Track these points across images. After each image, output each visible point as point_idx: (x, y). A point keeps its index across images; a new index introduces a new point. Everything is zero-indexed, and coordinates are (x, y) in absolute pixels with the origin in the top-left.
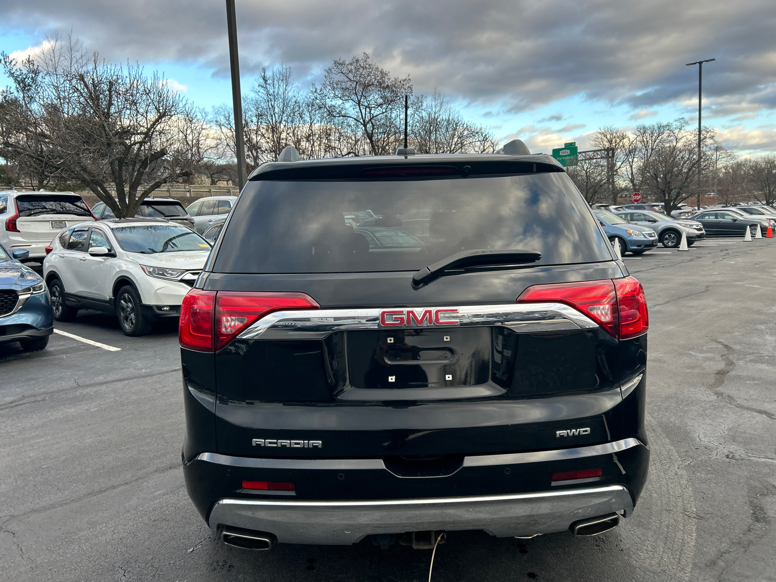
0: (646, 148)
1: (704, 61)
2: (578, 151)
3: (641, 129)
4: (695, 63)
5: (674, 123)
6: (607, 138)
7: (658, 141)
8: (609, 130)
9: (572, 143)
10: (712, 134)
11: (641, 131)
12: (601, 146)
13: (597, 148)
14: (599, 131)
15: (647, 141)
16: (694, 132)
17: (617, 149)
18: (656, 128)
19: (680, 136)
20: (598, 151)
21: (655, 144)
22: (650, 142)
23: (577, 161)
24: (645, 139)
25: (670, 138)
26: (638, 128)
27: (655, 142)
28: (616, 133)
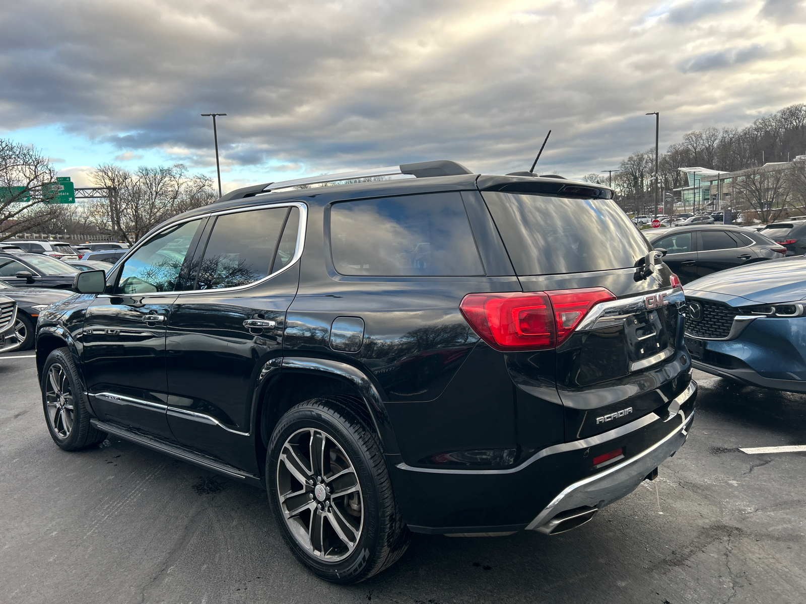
0: (150, 190)
1: (217, 115)
2: (75, 187)
3: (143, 171)
4: (209, 115)
5: (174, 169)
6: (108, 176)
7: (161, 184)
8: (110, 168)
9: (67, 178)
10: (210, 183)
11: (144, 172)
12: (102, 184)
13: (98, 186)
14: (99, 168)
15: (151, 184)
16: (193, 179)
17: (120, 189)
18: (158, 170)
19: (181, 181)
20: (99, 189)
21: (159, 187)
22: (154, 184)
23: (74, 198)
24: (148, 181)
25: (172, 183)
26: (140, 168)
27: (159, 185)
28: (119, 172)
